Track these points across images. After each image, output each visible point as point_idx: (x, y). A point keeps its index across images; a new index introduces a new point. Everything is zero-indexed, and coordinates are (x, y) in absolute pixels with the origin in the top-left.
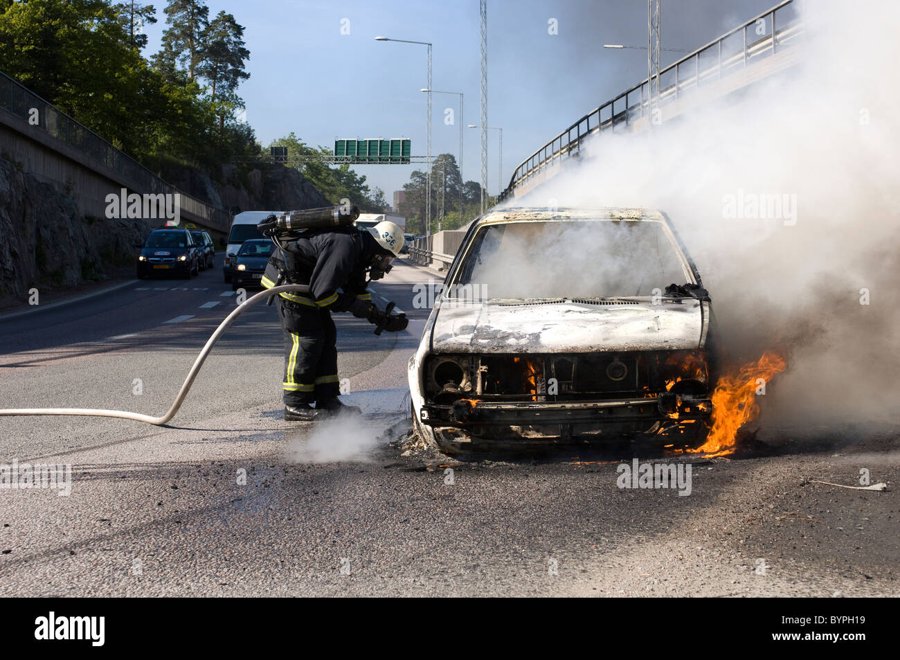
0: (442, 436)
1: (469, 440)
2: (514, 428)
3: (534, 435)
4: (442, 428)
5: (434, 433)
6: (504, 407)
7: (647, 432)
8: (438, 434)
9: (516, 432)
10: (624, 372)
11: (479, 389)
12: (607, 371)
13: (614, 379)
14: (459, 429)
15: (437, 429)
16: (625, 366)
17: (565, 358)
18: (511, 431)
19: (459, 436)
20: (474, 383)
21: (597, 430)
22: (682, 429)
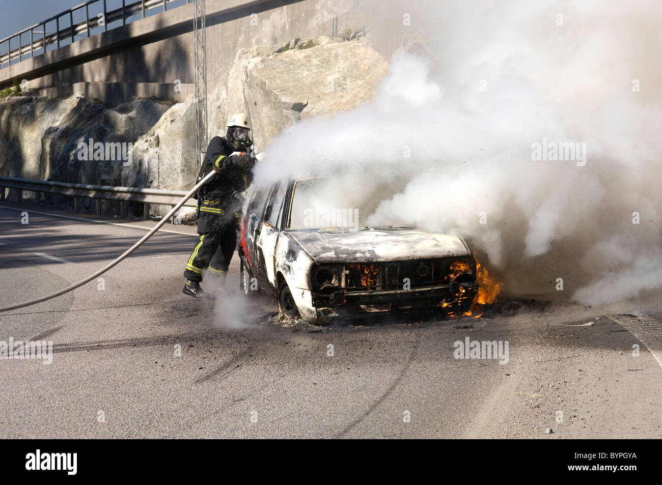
0: (322, 313)
1: (337, 315)
2: (363, 306)
3: (374, 310)
4: (322, 309)
5: (317, 311)
6: (362, 294)
7: (438, 306)
8: (319, 312)
9: (364, 309)
10: (427, 270)
11: (343, 285)
12: (417, 271)
13: (421, 275)
14: (331, 309)
15: (318, 309)
16: (427, 267)
17: (394, 264)
18: (361, 309)
19: (331, 313)
20: (340, 281)
21: (409, 306)
22: (459, 303)
